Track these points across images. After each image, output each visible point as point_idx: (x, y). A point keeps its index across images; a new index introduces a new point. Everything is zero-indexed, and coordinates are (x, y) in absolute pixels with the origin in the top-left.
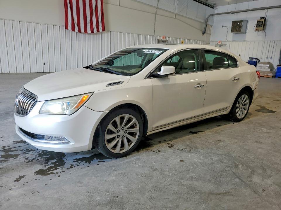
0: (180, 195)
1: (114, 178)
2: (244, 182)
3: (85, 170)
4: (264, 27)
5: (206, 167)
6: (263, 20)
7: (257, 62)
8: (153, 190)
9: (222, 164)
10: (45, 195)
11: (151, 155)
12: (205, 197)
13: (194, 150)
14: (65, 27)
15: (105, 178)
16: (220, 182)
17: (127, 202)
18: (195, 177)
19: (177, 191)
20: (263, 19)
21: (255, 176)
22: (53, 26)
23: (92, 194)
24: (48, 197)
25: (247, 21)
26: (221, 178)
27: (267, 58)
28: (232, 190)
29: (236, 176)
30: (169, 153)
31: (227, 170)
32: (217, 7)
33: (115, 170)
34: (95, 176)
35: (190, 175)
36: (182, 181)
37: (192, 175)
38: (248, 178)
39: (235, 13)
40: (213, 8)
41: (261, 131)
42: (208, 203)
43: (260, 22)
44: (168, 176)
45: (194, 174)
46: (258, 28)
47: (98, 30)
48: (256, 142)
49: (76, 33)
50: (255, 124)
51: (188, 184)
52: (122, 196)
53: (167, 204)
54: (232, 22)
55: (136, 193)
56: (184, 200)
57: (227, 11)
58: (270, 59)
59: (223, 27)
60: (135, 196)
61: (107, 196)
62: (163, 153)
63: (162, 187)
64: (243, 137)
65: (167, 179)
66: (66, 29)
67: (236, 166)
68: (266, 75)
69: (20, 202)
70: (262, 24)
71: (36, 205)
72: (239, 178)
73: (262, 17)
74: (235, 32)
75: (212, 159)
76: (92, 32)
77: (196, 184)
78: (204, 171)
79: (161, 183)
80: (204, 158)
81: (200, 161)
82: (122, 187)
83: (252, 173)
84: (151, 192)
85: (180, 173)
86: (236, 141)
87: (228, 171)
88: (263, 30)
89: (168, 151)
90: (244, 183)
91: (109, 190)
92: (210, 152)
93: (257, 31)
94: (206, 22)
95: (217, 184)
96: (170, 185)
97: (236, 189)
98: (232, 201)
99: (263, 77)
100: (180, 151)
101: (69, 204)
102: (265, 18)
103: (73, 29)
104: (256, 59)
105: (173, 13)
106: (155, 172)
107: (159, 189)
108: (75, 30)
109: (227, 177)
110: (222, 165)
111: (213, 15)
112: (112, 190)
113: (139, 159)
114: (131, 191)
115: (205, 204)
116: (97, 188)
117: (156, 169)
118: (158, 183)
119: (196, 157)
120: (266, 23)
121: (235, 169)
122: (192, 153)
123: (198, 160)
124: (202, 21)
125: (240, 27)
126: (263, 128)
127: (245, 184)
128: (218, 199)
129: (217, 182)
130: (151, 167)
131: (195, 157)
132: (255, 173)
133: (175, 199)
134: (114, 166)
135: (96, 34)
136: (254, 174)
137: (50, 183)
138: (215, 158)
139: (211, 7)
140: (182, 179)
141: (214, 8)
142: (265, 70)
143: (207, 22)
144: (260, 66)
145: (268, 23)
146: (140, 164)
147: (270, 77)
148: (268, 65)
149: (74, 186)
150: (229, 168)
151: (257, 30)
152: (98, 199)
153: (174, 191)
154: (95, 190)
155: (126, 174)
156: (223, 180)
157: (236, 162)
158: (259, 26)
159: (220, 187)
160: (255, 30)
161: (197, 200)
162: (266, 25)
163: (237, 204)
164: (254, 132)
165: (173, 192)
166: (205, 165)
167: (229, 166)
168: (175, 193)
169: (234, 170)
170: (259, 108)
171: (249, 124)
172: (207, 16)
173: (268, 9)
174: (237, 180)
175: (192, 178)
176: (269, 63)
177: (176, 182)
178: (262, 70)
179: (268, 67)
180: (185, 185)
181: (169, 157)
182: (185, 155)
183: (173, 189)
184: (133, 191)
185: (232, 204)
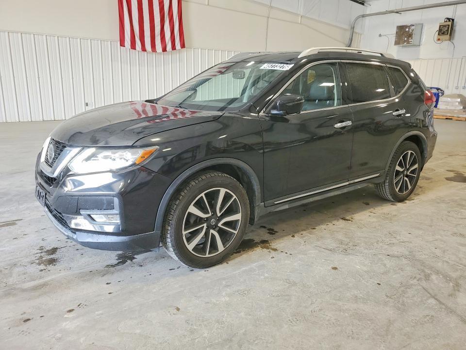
0: (340, 328)
1: (227, 299)
2: (443, 304)
3: (178, 286)
4: (450, 35)
5: (376, 278)
6: (450, 23)
7: (440, 94)
8: (295, 320)
9: (402, 273)
10: (120, 329)
11: (282, 259)
12: (382, 330)
13: (352, 250)
14: (119, 43)
15: (212, 300)
16: (403, 304)
17: (254, 341)
18: (361, 295)
19: (334, 321)
20: (449, 21)
21: (461, 294)
22: (99, 41)
23: (195, 327)
24: (125, 332)
25: (422, 24)
26: (404, 298)
27: (457, 88)
28: (426, 319)
29: (429, 294)
30: (312, 255)
31: (412, 285)
32: (371, 2)
33: (227, 286)
34: (196, 296)
35: (352, 293)
36: (340, 303)
37: (356, 292)
38: (450, 297)
39: (402, 13)
40: (363, 4)
41: (461, 215)
42: (390, 342)
43: (445, 26)
44: (316, 294)
45: (359, 292)
46: (441, 37)
47: (174, 48)
48: (454, 234)
49: (137, 52)
50: (449, 203)
51: (352, 309)
52: (246, 331)
53: (320, 344)
54: (396, 28)
55: (266, 325)
56: (349, 336)
57: (388, 10)
58: (462, 89)
59: (380, 35)
60: (265, 330)
61: (219, 331)
62: (303, 256)
63: (309, 314)
64: (431, 226)
65: (314, 301)
66: (121, 45)
67: (427, 277)
68: (455, 116)
69: (82, 340)
70: (448, 30)
71: (108, 346)
72: (434, 297)
73: (448, 19)
74: (401, 45)
75: (385, 265)
76: (164, 50)
77: (364, 309)
78: (373, 286)
79: (306, 307)
80: (370, 263)
81: (365, 269)
82: (242, 314)
83: (456, 288)
84: (291, 324)
85: (336, 289)
86: (421, 232)
87: (415, 285)
88: (450, 40)
89: (309, 252)
90: (444, 307)
91: (223, 319)
92: (380, 252)
93: (439, 42)
94: (351, 29)
95: (399, 309)
96: (320, 310)
97: (432, 316)
98: (428, 339)
99: (451, 119)
100: (329, 252)
101: (161, 343)
102: (453, 20)
103: (133, 46)
104: (438, 89)
105: (297, 15)
106: (293, 288)
107: (305, 318)
108: (136, 48)
109: (414, 296)
110: (403, 275)
111: (363, 16)
112: (226, 319)
113: (263, 266)
114: (258, 321)
115: (384, 343)
116: (203, 317)
117: (295, 284)
118: (301, 306)
119: (357, 261)
120: (454, 27)
121: (425, 281)
122: (349, 254)
123: (362, 267)
124: (347, 27)
125: (410, 36)
126: (462, 210)
127: (447, 308)
128: (405, 335)
129: (400, 306)
130: (286, 279)
131: (356, 263)
132: (460, 289)
133: (332, 335)
134: (224, 279)
135: (170, 53)
136: (459, 291)
137: (126, 309)
138: (389, 263)
139: (360, 3)
140: (339, 300)
141: (365, 4)
142: (453, 108)
143: (353, 28)
144: (446, 102)
145: (457, 28)
146: (266, 275)
147: (462, 119)
148: (459, 100)
149: (164, 313)
150: (415, 280)
151: (439, 39)
152: (206, 335)
153: (329, 320)
154: (199, 319)
155: (246, 292)
156: (409, 301)
157: (426, 270)
158: (443, 33)
159: (404, 314)
160: (436, 39)
161: (369, 336)
162: (455, 31)
163: (438, 342)
164: (449, 216)
165: (327, 323)
166: (374, 275)
167: (415, 278)
168: (332, 324)
169: (424, 284)
170: (452, 175)
171: (438, 203)
172: (353, 19)
173: (457, 4)
174: (432, 301)
175: (356, 299)
176: (460, 96)
177: (330, 304)
178: (449, 107)
179: (459, 103)
180: (346, 309)
181: (312, 263)
182: (338, 259)
183: (328, 318)
184: (261, 322)
185: (429, 344)
